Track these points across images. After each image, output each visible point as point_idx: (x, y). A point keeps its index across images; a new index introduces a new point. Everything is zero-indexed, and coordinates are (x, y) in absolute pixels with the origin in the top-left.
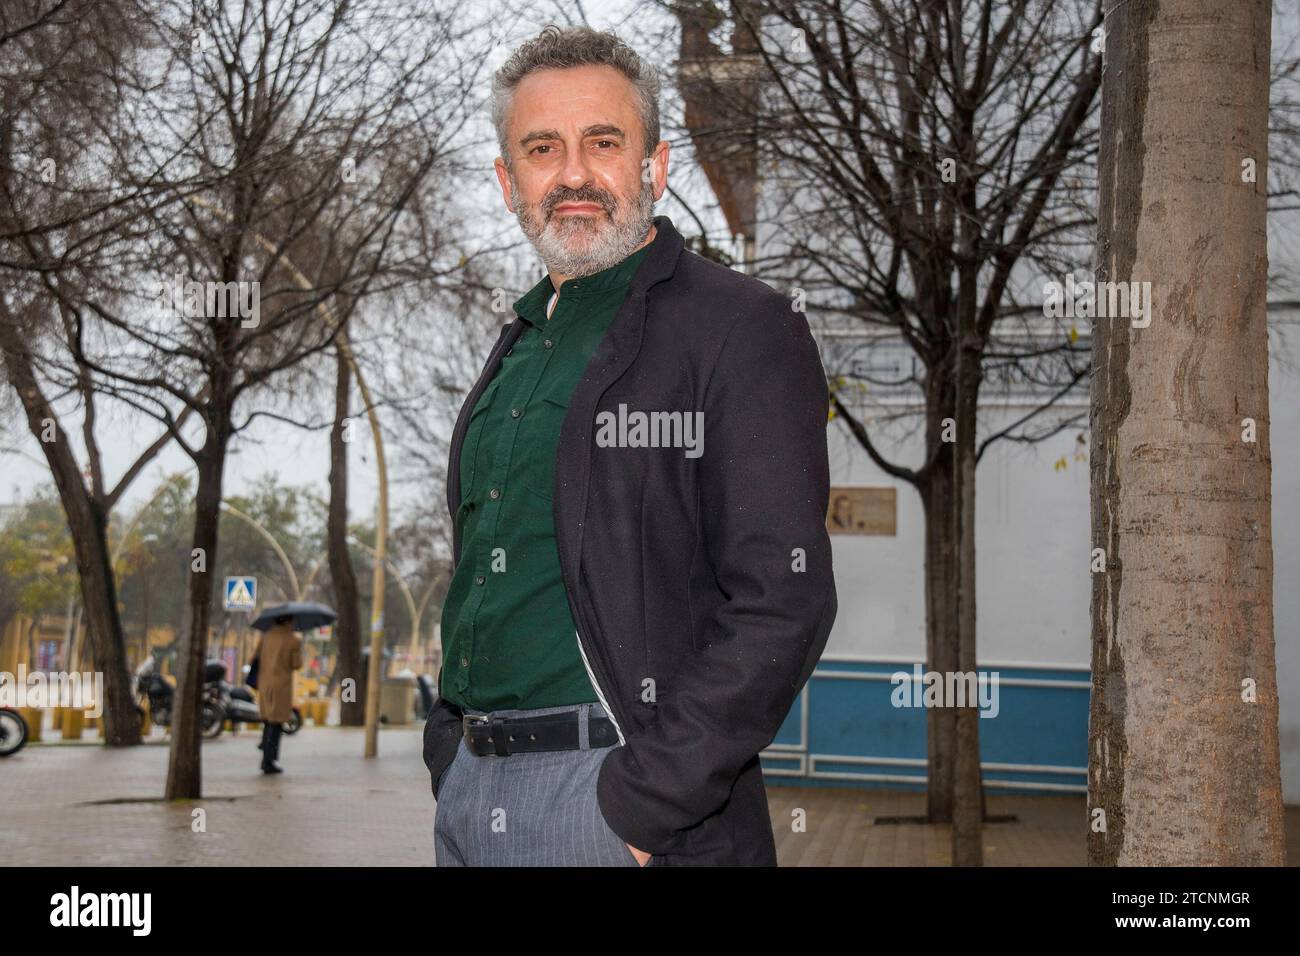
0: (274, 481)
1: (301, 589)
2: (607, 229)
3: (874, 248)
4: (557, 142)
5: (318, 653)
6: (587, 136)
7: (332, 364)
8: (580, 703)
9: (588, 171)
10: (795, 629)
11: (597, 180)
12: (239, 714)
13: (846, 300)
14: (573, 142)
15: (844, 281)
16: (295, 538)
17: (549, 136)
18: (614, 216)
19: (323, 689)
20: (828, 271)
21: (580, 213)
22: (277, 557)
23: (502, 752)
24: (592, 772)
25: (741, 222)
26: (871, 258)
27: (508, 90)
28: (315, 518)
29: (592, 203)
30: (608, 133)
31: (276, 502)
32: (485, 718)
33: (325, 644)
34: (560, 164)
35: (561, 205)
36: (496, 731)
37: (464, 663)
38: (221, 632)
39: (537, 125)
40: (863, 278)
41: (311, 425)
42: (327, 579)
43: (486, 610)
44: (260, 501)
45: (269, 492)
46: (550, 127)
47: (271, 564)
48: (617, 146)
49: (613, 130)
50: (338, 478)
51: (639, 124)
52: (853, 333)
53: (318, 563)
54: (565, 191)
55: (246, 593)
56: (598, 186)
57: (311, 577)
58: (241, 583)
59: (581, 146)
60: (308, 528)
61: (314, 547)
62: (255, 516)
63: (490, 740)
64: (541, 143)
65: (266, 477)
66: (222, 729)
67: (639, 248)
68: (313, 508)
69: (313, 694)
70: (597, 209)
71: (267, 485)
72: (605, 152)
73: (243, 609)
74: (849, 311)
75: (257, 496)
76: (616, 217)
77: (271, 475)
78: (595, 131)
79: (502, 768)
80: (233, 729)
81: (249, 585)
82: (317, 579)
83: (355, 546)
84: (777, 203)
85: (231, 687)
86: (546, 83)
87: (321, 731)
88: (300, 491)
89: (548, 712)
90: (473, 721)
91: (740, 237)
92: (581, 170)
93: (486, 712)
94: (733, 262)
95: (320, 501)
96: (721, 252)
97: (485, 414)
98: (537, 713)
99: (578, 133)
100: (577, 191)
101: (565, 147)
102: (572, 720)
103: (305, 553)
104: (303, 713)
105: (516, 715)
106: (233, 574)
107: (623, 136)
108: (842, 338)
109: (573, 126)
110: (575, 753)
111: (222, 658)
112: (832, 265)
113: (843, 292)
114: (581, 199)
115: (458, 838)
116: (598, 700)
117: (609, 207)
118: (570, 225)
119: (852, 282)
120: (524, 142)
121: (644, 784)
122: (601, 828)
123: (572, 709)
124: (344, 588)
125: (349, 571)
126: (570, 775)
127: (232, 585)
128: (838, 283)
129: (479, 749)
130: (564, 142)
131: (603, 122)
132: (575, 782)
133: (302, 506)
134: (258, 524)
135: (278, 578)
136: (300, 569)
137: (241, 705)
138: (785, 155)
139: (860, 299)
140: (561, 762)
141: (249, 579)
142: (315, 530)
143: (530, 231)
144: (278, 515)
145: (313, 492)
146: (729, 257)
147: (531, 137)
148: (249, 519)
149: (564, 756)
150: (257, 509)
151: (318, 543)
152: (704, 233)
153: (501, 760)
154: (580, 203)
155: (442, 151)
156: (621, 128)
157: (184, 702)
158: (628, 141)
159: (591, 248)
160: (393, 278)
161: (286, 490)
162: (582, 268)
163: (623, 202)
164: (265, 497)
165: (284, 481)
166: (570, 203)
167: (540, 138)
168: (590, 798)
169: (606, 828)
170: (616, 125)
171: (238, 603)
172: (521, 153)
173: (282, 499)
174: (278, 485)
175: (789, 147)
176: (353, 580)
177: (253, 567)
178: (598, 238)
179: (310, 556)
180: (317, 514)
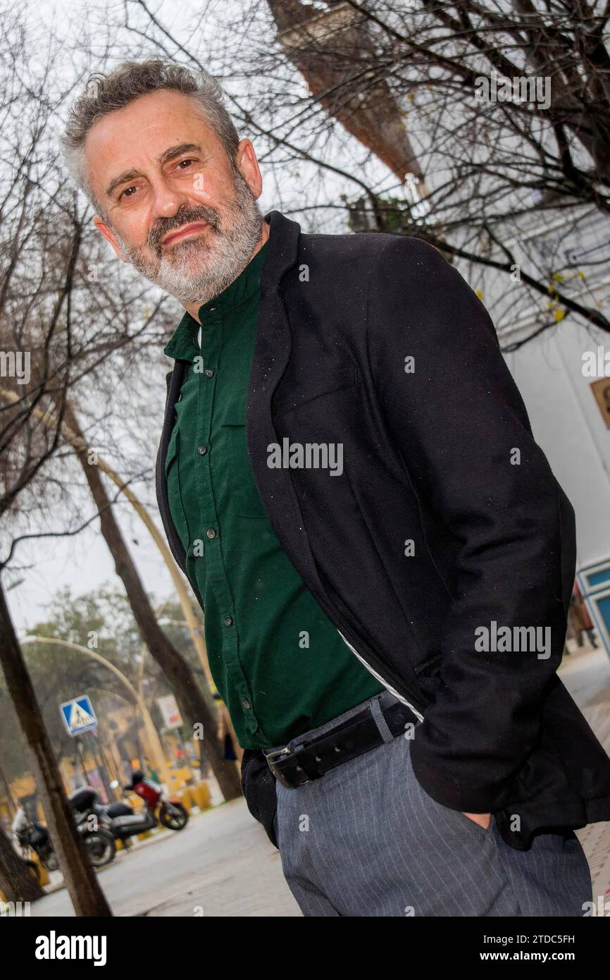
0: (68, 595)
1: (137, 689)
2: (218, 242)
3: (537, 136)
4: (140, 179)
5: (179, 742)
6: (165, 162)
7: (73, 462)
8: (368, 699)
9: (178, 194)
10: (536, 546)
11: (190, 199)
12: (125, 829)
13: (532, 197)
14: (154, 175)
15: (520, 180)
16: (111, 641)
17: (129, 177)
18: (220, 227)
19: (197, 773)
20: (502, 176)
21: (187, 237)
22: (103, 667)
23: (315, 775)
24: (405, 760)
25: (401, 163)
26: (538, 146)
27: (79, 149)
28: (122, 615)
29: (195, 223)
30: (184, 151)
31: (78, 614)
32: (286, 750)
33: (180, 730)
34: (149, 200)
35: (165, 237)
36: (301, 758)
37: (247, 706)
38: (78, 758)
39: (114, 171)
40: (539, 170)
41: (71, 530)
42: (157, 669)
43: (244, 646)
44: (62, 620)
45: (68, 608)
46: (127, 168)
47: (100, 675)
48: (197, 160)
49: (187, 148)
50: (125, 567)
51: (212, 133)
52: (552, 226)
53: (142, 657)
54: (165, 222)
55: (84, 714)
56: (194, 205)
57: (141, 673)
58: (75, 707)
59: (164, 174)
60: (119, 627)
61: (132, 642)
62: (64, 636)
63: (299, 769)
64: (126, 186)
65: (58, 594)
66: (114, 850)
67: (258, 249)
68: (115, 605)
69: (190, 782)
70: (201, 227)
71: (63, 602)
72: (188, 170)
73: (87, 729)
74: (540, 206)
75: (58, 617)
76: (222, 227)
77: (63, 591)
78: (171, 155)
79: (321, 790)
80: (126, 846)
81: (83, 704)
82: (147, 671)
83: (170, 625)
84: (428, 132)
85: (106, 808)
86: (107, 129)
87: (209, 814)
88: (96, 595)
89: (341, 720)
90: (276, 758)
91: (409, 177)
92: (170, 196)
93: (284, 744)
94: (411, 206)
95: (118, 596)
96: (396, 201)
97: (176, 464)
98: (331, 726)
99: (155, 162)
100: (175, 217)
101: (148, 181)
102: (366, 717)
103: (127, 651)
104: (186, 805)
105: (314, 734)
106: (65, 700)
107: (199, 149)
108: (543, 235)
109: (149, 159)
110: (382, 749)
111: (89, 784)
112: (501, 170)
113: (523, 191)
114: (182, 223)
115: (307, 874)
116: (384, 689)
117: (211, 220)
118: (182, 252)
119: (528, 178)
120: (110, 192)
121: (454, 749)
122: (433, 808)
123: (362, 708)
124: (175, 670)
125: (174, 653)
126: (386, 772)
127: (68, 710)
128: (516, 185)
129: (293, 781)
130: (145, 177)
131: (175, 143)
132: (393, 775)
133: (104, 609)
134: (70, 642)
135: (110, 686)
136: (128, 669)
137: (123, 820)
138: (414, 84)
139: (545, 191)
140: (372, 763)
141: (80, 698)
142: (126, 626)
143: (148, 273)
144: (84, 625)
145: (110, 590)
146: (405, 202)
147: (114, 185)
148: (59, 641)
149: (373, 755)
150: (63, 629)
151: (135, 636)
152: (368, 191)
153: (317, 783)
154: (183, 227)
155: (86, 220)
156: (195, 142)
157: (63, 840)
158: (206, 152)
159: (210, 266)
160: (93, 357)
161: (83, 599)
162: (211, 289)
163: (224, 211)
164: (66, 613)
165: (76, 593)
166: (173, 231)
167: (122, 182)
168: (412, 784)
169: (437, 806)
170: (188, 142)
171: (80, 726)
172: (110, 203)
173: (83, 609)
174: (72, 599)
175: (413, 74)
176: (180, 659)
177: (82, 685)
178: (212, 254)
179: (132, 653)
180: (122, 610)
